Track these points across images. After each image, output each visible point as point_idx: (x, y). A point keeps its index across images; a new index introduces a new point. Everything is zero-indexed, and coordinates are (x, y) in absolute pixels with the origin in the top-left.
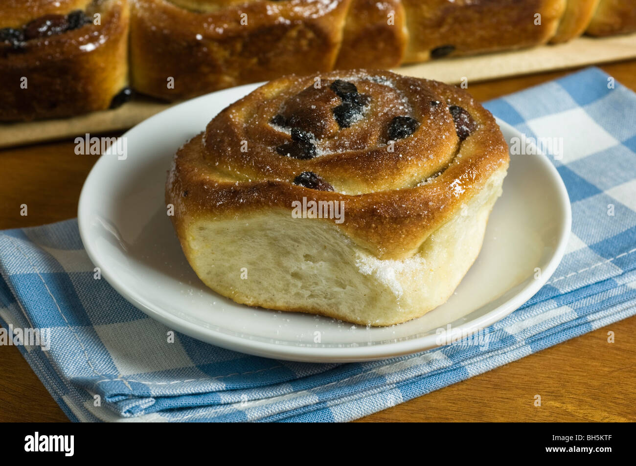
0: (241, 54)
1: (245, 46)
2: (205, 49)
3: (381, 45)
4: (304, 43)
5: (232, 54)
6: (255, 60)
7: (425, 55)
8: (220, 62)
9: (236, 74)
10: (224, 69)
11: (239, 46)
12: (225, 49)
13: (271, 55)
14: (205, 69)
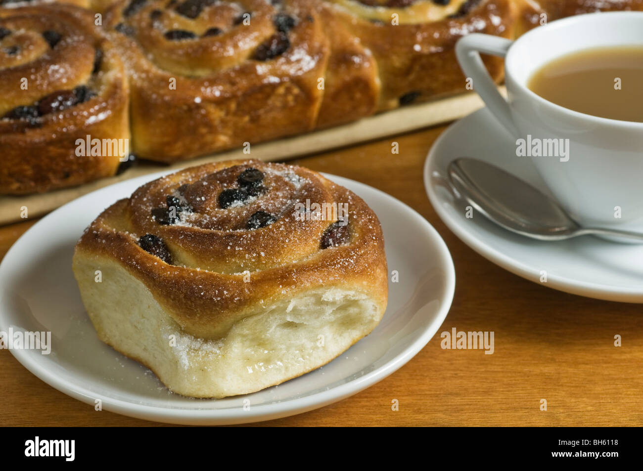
0: (235, 114)
1: (239, 105)
2: (203, 112)
3: (358, 95)
4: (290, 98)
5: (227, 114)
6: (246, 119)
7: (394, 103)
8: (217, 122)
9: (230, 132)
10: (220, 129)
11: (233, 106)
12: (221, 110)
13: (261, 112)
14: (204, 130)
